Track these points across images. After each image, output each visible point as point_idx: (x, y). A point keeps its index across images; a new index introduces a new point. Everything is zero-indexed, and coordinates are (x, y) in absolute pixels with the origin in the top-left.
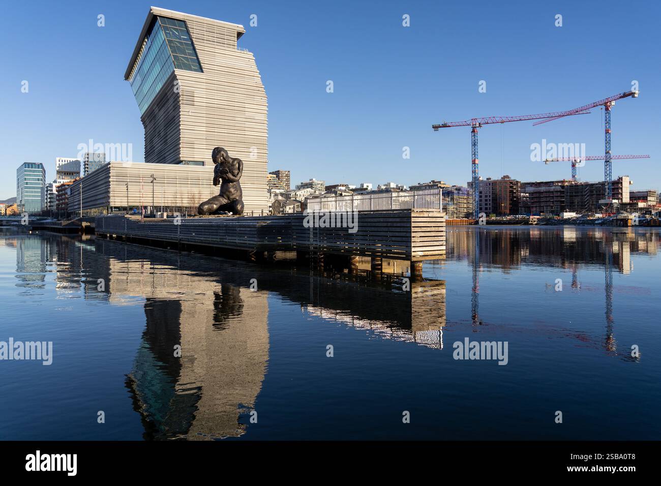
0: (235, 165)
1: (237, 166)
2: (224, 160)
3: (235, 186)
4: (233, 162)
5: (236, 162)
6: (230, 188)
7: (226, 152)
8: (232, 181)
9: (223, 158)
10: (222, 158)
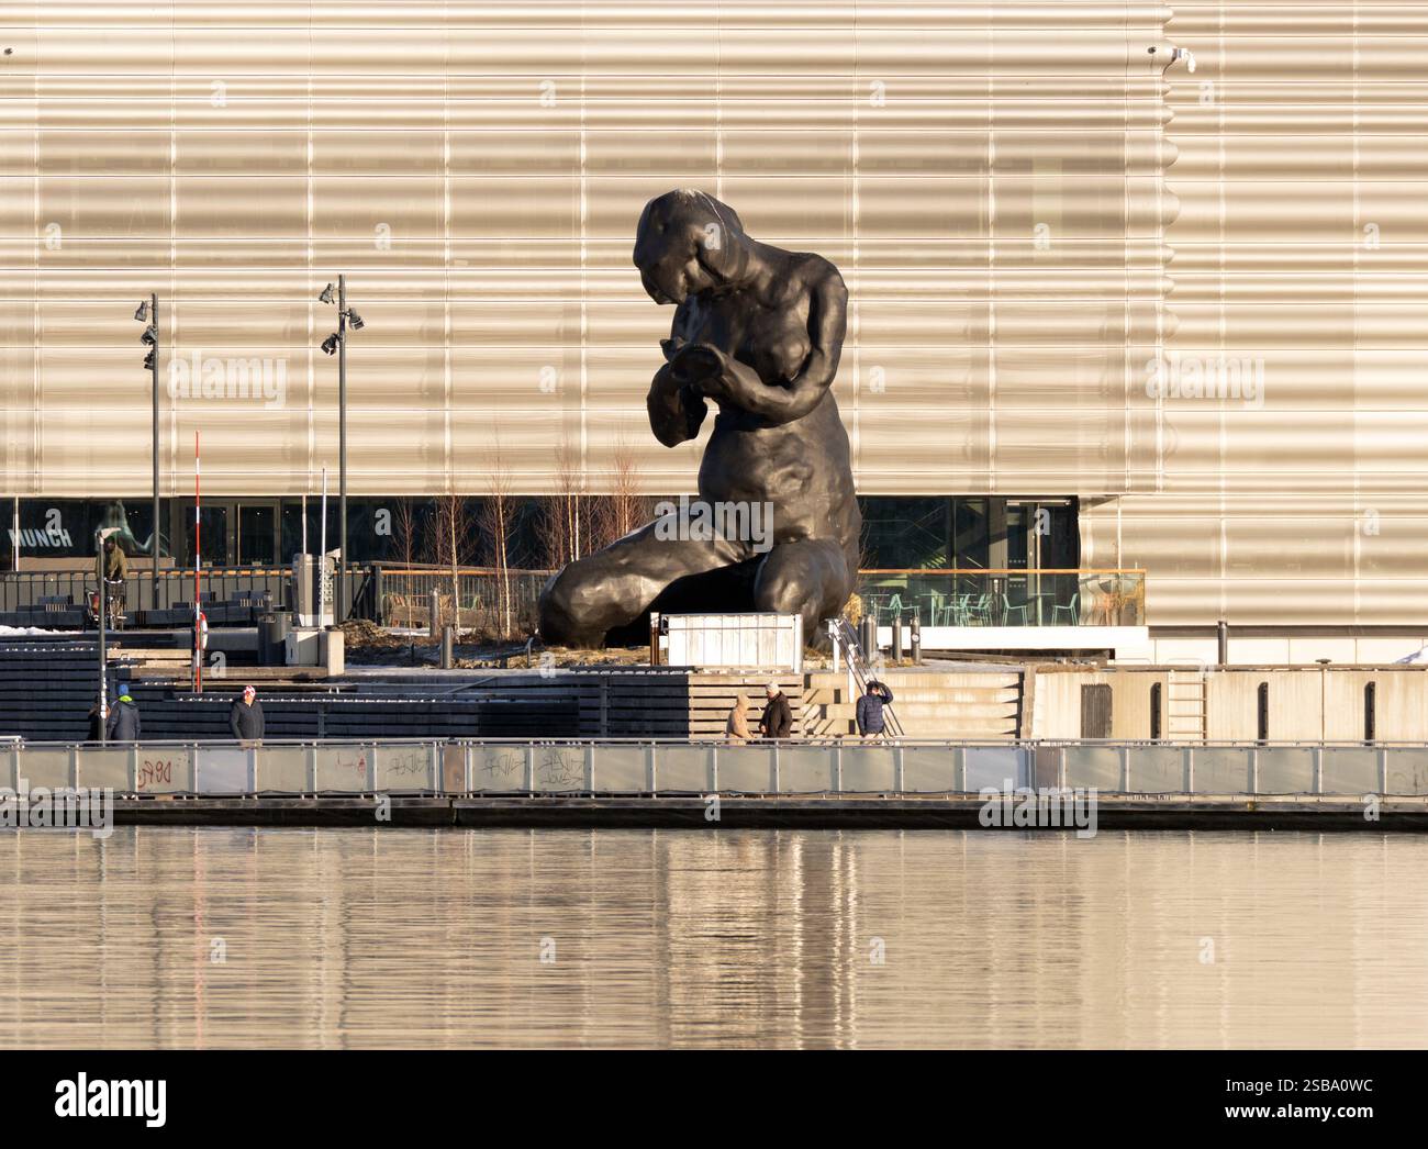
0: (791, 305)
1: (802, 311)
2: (708, 280)
3: (790, 450)
4: (779, 282)
5: (796, 284)
6: (755, 461)
7: (727, 217)
8: (772, 417)
9: (703, 264)
10: (694, 266)
